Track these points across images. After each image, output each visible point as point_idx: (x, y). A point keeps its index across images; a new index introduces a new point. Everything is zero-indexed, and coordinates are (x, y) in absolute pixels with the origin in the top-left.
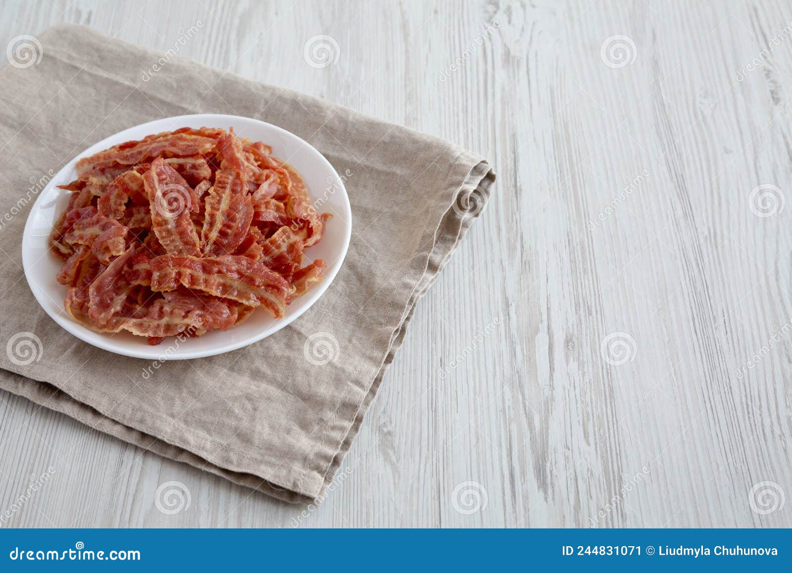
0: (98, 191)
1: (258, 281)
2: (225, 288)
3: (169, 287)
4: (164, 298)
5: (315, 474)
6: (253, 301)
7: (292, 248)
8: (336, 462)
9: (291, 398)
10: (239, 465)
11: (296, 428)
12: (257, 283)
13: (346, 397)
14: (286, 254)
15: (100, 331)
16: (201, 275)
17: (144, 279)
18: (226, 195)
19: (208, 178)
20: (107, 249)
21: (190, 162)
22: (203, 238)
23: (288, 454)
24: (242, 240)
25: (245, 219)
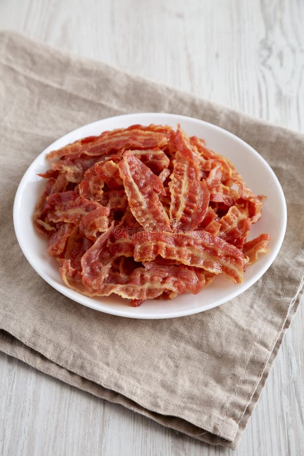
0: (73, 178)
1: (220, 252)
2: (194, 259)
3: (149, 258)
4: (144, 267)
5: (231, 420)
6: (216, 269)
7: (242, 224)
8: (248, 411)
9: (207, 356)
10: (165, 409)
11: (212, 382)
12: (219, 254)
13: (254, 356)
14: (237, 229)
15: (91, 296)
16: (175, 248)
17: (126, 251)
18: (185, 180)
19: (167, 166)
20: (93, 226)
21: (151, 153)
22: (171, 217)
23: (208, 403)
24: (203, 218)
25: (203, 200)
